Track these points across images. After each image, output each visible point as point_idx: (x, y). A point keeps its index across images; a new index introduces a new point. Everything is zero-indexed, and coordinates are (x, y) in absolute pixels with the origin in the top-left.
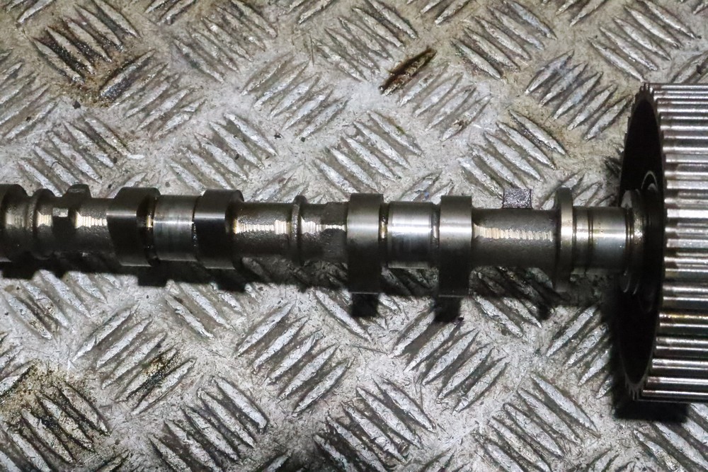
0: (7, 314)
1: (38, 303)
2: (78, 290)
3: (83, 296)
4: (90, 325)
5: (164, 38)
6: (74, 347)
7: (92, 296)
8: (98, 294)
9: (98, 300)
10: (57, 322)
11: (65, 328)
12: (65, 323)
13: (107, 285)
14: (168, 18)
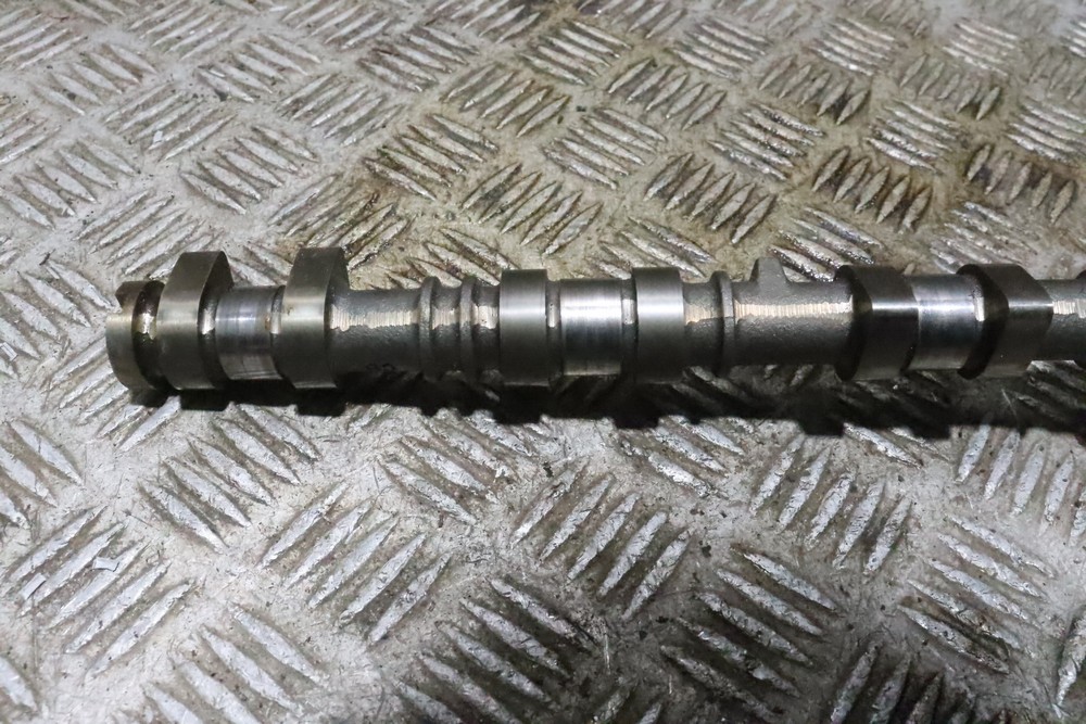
0: (925, 644)
1: (961, 619)
2: (1002, 589)
3: (1014, 596)
4: (1048, 641)
5: (915, 248)
6: (1048, 681)
7: (1026, 594)
8: (1033, 592)
9: (1038, 599)
10: (1000, 642)
11: (1018, 650)
12: (1016, 645)
13: (1037, 575)
14: (908, 225)
